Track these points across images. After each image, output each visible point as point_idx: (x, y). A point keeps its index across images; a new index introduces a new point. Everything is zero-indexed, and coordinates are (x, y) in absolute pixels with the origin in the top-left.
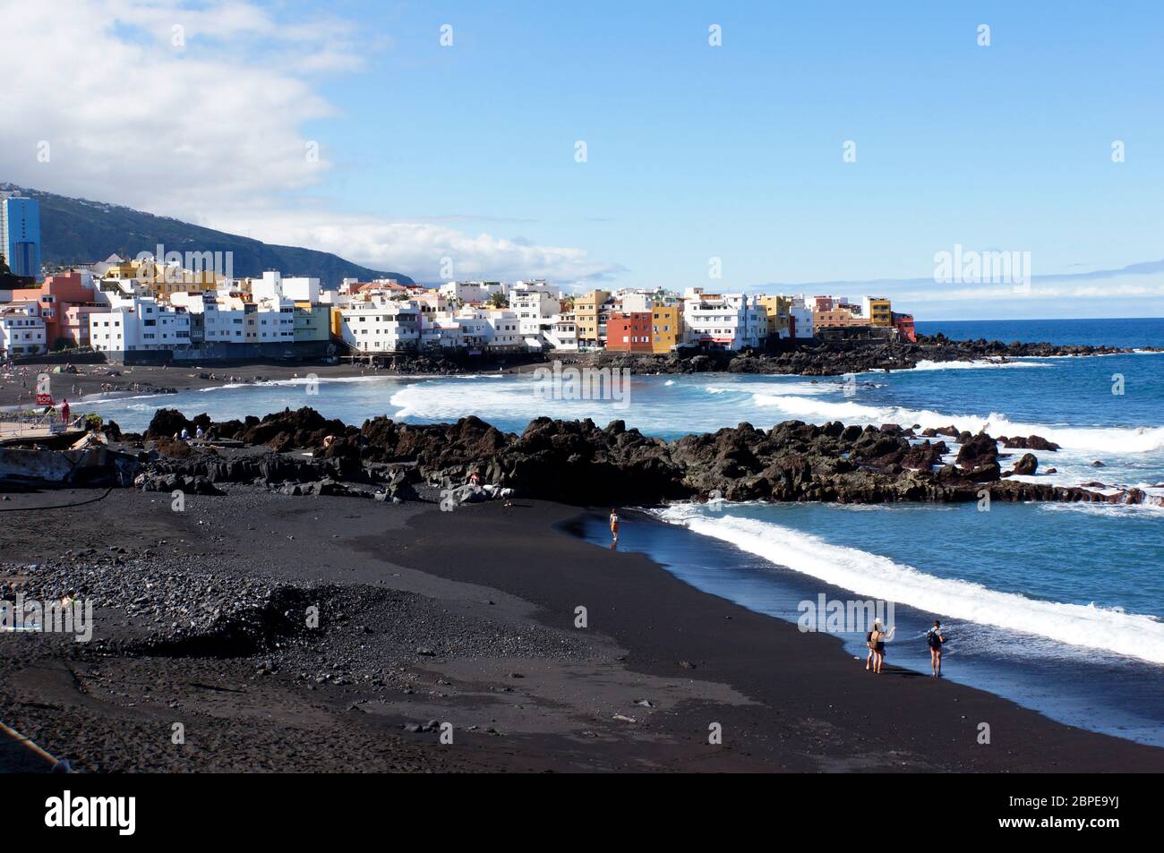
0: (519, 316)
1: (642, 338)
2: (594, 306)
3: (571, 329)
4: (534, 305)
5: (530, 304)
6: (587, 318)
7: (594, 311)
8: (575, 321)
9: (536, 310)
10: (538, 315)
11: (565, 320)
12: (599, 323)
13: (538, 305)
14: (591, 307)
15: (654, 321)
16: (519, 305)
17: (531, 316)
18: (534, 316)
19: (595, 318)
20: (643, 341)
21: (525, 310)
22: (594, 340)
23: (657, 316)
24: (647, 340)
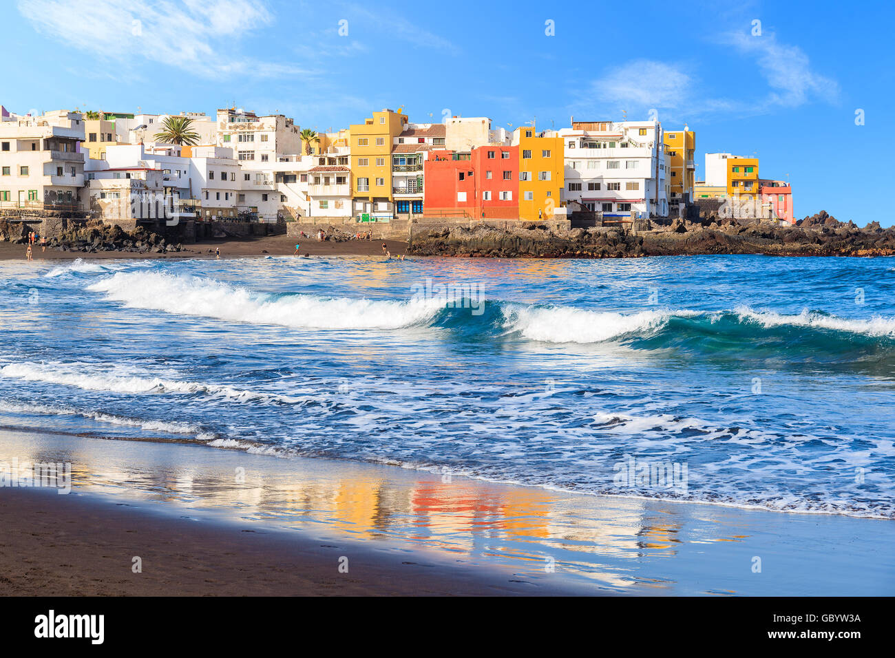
0: (236, 155)
1: (501, 194)
2: (387, 139)
3: (340, 180)
4: (264, 138)
5: (257, 136)
6: (372, 161)
7: (386, 148)
8: (349, 166)
9: (269, 147)
10: (272, 156)
11: (326, 165)
12: (394, 169)
13: (272, 136)
14: (380, 142)
15: (524, 163)
16: (234, 137)
17: (258, 157)
18: (265, 158)
19: (388, 161)
20: (501, 198)
21: (246, 146)
22: (385, 200)
23: (526, 154)
24: (509, 196)
